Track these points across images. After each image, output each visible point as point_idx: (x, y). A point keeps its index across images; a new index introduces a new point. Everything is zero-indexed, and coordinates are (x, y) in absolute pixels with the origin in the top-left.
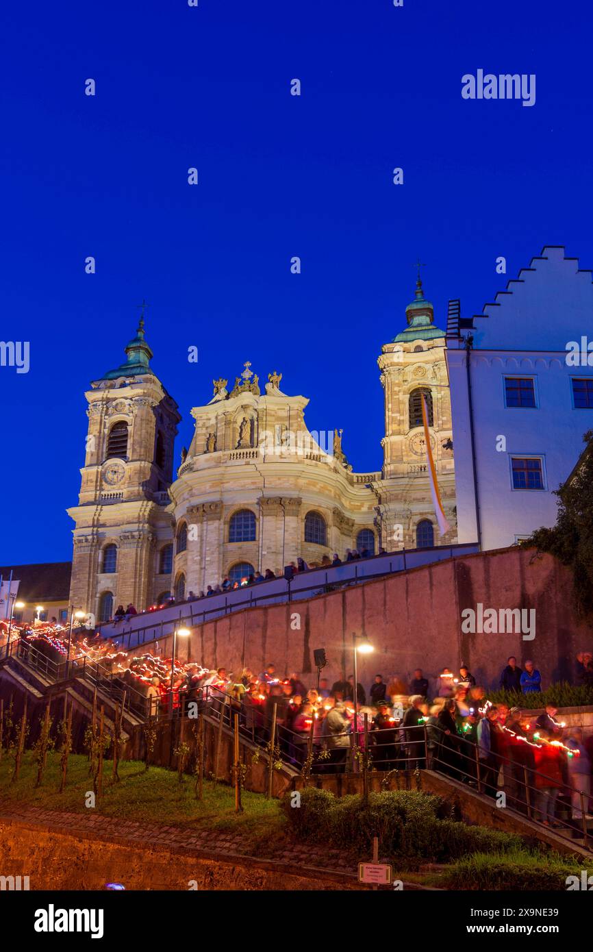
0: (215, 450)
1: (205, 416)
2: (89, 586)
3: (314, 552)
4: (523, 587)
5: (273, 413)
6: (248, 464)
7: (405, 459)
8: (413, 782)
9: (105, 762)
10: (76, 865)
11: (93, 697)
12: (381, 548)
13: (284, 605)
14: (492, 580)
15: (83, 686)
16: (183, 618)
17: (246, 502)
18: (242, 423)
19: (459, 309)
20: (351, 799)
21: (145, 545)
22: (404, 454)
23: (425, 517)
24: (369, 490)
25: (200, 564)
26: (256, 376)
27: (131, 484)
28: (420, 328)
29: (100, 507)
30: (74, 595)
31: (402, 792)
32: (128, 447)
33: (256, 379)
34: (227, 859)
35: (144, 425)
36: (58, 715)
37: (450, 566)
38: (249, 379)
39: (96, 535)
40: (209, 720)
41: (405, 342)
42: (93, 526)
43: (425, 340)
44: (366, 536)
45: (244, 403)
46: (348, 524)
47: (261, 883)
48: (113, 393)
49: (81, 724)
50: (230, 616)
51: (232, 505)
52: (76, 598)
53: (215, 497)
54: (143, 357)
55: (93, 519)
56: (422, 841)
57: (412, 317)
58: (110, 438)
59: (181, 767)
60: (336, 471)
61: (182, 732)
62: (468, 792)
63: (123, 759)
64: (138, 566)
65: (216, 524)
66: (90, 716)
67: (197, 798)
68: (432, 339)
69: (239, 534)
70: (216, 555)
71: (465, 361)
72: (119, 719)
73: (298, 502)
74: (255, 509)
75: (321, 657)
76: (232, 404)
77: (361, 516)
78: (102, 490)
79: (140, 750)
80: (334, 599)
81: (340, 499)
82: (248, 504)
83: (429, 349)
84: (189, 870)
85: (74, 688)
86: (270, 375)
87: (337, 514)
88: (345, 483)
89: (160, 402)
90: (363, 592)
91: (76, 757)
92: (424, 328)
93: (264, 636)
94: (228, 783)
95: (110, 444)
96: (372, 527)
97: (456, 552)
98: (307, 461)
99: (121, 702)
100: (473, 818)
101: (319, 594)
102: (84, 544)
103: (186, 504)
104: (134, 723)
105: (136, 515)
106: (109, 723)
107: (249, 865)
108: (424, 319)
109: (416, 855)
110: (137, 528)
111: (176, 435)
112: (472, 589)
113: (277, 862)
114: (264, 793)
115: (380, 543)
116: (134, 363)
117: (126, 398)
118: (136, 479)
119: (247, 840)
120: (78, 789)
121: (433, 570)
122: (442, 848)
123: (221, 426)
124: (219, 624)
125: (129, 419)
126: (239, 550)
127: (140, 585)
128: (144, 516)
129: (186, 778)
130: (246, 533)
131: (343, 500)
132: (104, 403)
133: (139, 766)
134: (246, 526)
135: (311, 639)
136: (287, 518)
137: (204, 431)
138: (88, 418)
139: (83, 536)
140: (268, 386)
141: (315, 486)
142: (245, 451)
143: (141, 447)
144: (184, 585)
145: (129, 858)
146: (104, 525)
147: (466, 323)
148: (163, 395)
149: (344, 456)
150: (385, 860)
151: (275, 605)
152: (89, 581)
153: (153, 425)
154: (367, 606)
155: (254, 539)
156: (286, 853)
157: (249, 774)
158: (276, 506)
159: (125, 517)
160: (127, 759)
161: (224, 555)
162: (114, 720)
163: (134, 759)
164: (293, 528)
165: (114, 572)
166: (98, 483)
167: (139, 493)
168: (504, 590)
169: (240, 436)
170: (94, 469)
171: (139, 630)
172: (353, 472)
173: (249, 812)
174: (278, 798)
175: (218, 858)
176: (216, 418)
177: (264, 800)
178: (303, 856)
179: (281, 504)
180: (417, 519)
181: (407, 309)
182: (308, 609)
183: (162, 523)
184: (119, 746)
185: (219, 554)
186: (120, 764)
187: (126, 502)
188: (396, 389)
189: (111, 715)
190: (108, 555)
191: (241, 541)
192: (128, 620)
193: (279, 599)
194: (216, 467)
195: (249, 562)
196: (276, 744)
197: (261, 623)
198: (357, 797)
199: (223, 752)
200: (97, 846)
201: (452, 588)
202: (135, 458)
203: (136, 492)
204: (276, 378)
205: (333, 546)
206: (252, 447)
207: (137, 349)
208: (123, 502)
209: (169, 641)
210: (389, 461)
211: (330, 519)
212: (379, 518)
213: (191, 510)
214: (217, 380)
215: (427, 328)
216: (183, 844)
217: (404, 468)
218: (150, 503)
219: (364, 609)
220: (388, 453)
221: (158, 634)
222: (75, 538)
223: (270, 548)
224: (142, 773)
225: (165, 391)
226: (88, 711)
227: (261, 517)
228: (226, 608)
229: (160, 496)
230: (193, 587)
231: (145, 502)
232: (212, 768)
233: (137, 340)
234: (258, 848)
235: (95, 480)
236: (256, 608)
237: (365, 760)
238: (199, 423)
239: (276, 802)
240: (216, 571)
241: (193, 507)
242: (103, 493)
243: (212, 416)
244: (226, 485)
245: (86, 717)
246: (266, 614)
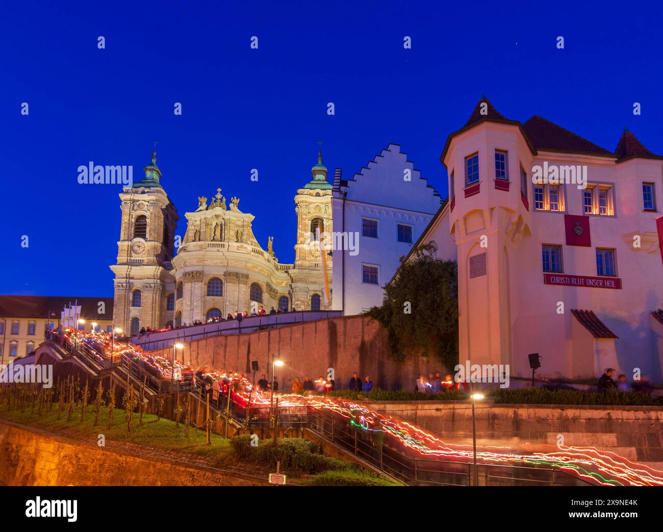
0: (199, 240)
1: (194, 219)
2: (124, 313)
3: (255, 307)
4: (363, 337)
5: (234, 222)
6: (218, 251)
7: (307, 258)
8: (300, 434)
9: (134, 414)
10: (118, 468)
11: (127, 378)
12: (291, 307)
13: (236, 335)
14: (347, 332)
15: (122, 371)
16: (180, 337)
17: (217, 273)
18: (216, 226)
19: (341, 174)
20: (268, 441)
21: (158, 292)
22: (307, 255)
23: (316, 292)
24: (287, 274)
25: (191, 307)
26: (224, 198)
27: (149, 255)
28: (319, 182)
29: (130, 266)
30: (116, 318)
31: (294, 439)
32: (147, 232)
33: (224, 200)
34: (202, 469)
35: (156, 219)
36: (106, 386)
37: (326, 322)
38: (220, 199)
39: (128, 283)
40: (193, 395)
41: (311, 189)
42: (126, 278)
43: (322, 190)
44: (284, 301)
45: (216, 214)
46: (274, 292)
47: (219, 481)
48: (137, 197)
49: (121, 392)
50: (206, 339)
51: (209, 274)
52: (117, 320)
53: (199, 269)
54: (155, 176)
55: (126, 274)
56: (303, 463)
57: (315, 174)
58: (136, 225)
59: (178, 419)
60: (269, 261)
61: (178, 400)
62: (327, 441)
63: (146, 413)
64: (154, 304)
65: (200, 284)
66: (125, 388)
67: (186, 436)
68: (325, 189)
69: (213, 291)
70: (200, 302)
71: (342, 206)
72: (142, 392)
73: (247, 276)
74: (222, 278)
75: (255, 365)
76: (210, 214)
77: (282, 288)
78: (131, 256)
79: (155, 409)
80: (264, 334)
81: (270, 277)
82: (218, 275)
83: (323, 195)
84: (181, 473)
85: (116, 372)
86: (232, 199)
87: (268, 285)
88: (274, 269)
89: (167, 206)
90: (280, 332)
91: (118, 410)
92: (321, 182)
93: (225, 352)
94: (203, 429)
95: (136, 228)
96: (287, 295)
97: (331, 315)
98: (253, 253)
99: (143, 382)
100: (329, 453)
101: (256, 330)
102: (121, 288)
103: (182, 271)
104: (151, 394)
105: (153, 274)
106: (137, 393)
107: (213, 472)
108: (321, 177)
109: (299, 470)
110: (153, 282)
111: (176, 228)
112: (336, 336)
113: (228, 471)
114: (223, 435)
115: (291, 304)
116: (150, 179)
117: (145, 201)
118: (152, 252)
119: (213, 459)
120: (119, 428)
121: (318, 323)
122: (312, 467)
123: (203, 226)
124: (200, 342)
125: (147, 214)
126: (213, 301)
127: (155, 315)
128: (157, 274)
129: (180, 425)
130: (217, 291)
131: (272, 278)
132: (132, 202)
133: (154, 417)
134: (217, 288)
135: (251, 356)
136: (240, 285)
137: (193, 228)
138: (121, 210)
139: (120, 283)
140: (231, 205)
141: (256, 268)
142: (217, 243)
143: (155, 233)
144: (181, 318)
145: (148, 466)
146: (133, 278)
147: (344, 183)
148: (168, 202)
149: (273, 253)
150: (284, 472)
151: (232, 335)
152: (125, 311)
153: (162, 220)
154: (281, 339)
155: (221, 295)
156: (233, 467)
157: (215, 425)
158: (234, 278)
159: (146, 274)
160: (147, 413)
161: (204, 302)
162: (139, 391)
163: (152, 414)
164: (244, 291)
165: (140, 306)
166: (129, 252)
167: (154, 261)
168: (353, 338)
169: (214, 233)
170: (126, 243)
171: (154, 342)
172: (278, 262)
173: (214, 445)
174: (230, 438)
175: (197, 468)
176: (200, 220)
177: (223, 439)
178: (242, 469)
179: (238, 277)
180: (312, 293)
181: (313, 169)
182: (249, 338)
183: (168, 281)
184: (143, 406)
185: (202, 302)
186: (143, 415)
187: (146, 265)
188: (304, 217)
189: (137, 388)
190: (136, 296)
191: (214, 296)
192: (148, 336)
193: (234, 331)
194: (200, 250)
195: (219, 308)
196: (229, 410)
197: (224, 344)
198: (271, 440)
199: (201, 412)
200: (130, 459)
201: (327, 335)
202: (151, 239)
203: (152, 260)
204: (236, 201)
205: (266, 304)
206: (221, 241)
207: (151, 170)
208: (144, 265)
209: (171, 349)
210: (298, 259)
211: (264, 288)
212: (291, 290)
213: (185, 274)
214: (201, 197)
215: (323, 182)
216: (178, 460)
217: (306, 263)
218: (161, 268)
219: (280, 341)
220: (298, 254)
221: (165, 346)
222: (115, 284)
223: (230, 301)
224: (156, 421)
225: (169, 200)
226: (125, 385)
227: (226, 283)
228: (204, 333)
229: (167, 264)
230: (186, 320)
231: (158, 267)
232: (195, 421)
233: (152, 164)
234: (218, 463)
235: (126, 250)
236: (221, 335)
237: (276, 421)
238: (190, 223)
239: (229, 440)
240: (200, 312)
241: (187, 273)
242: (132, 258)
243: (198, 219)
244: (206, 262)
245: (124, 389)
246: (226, 339)
